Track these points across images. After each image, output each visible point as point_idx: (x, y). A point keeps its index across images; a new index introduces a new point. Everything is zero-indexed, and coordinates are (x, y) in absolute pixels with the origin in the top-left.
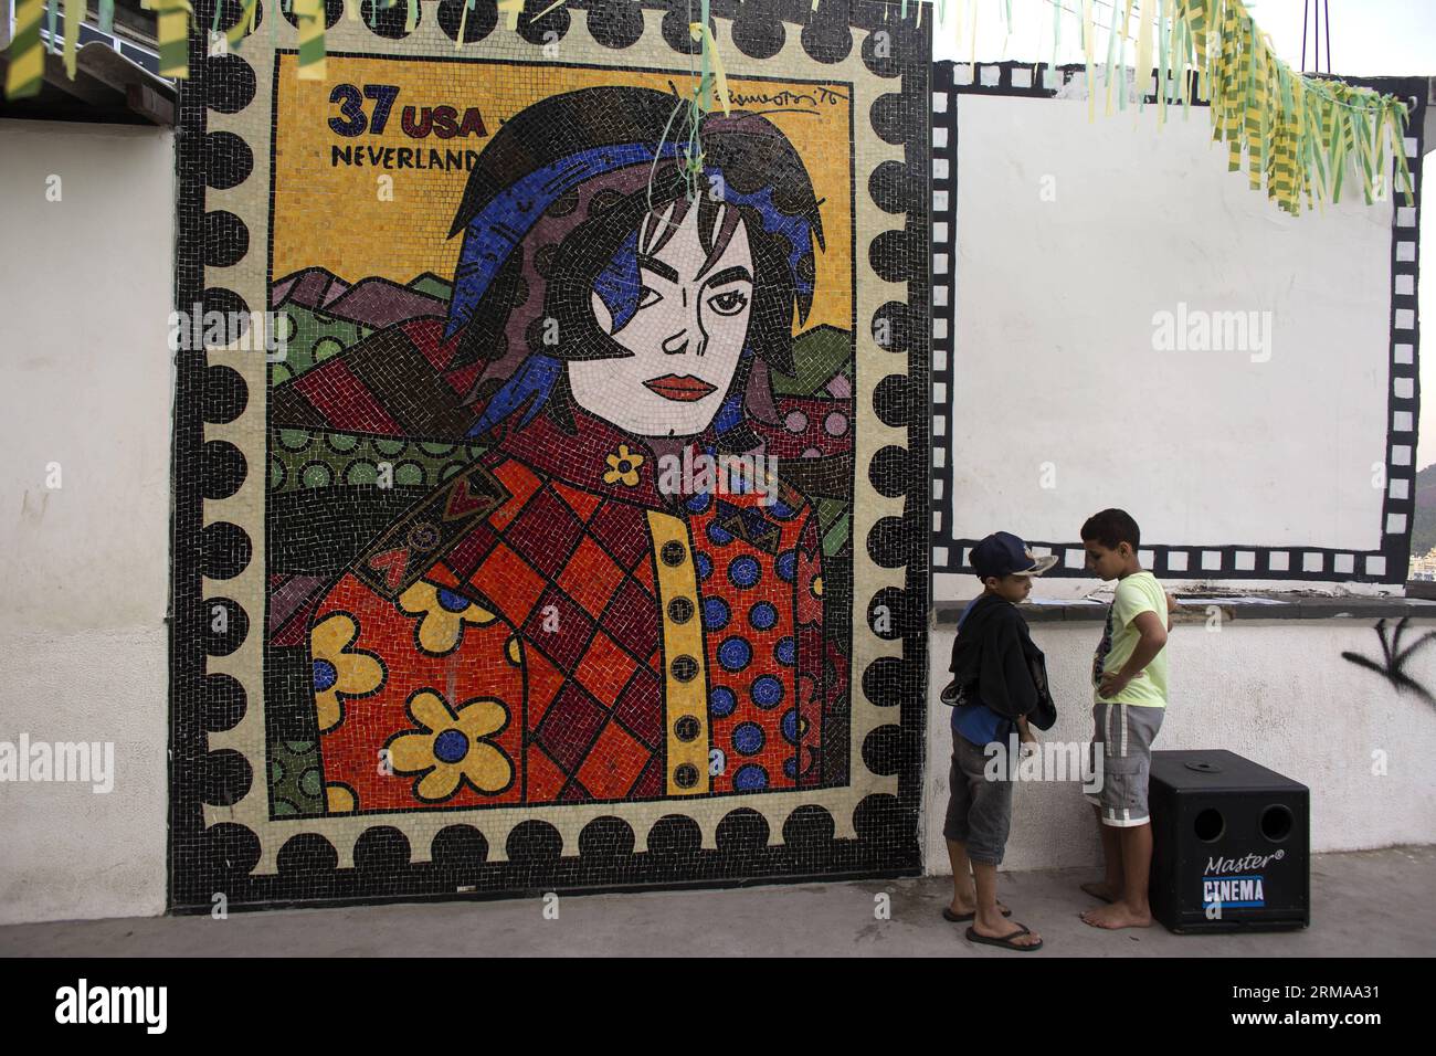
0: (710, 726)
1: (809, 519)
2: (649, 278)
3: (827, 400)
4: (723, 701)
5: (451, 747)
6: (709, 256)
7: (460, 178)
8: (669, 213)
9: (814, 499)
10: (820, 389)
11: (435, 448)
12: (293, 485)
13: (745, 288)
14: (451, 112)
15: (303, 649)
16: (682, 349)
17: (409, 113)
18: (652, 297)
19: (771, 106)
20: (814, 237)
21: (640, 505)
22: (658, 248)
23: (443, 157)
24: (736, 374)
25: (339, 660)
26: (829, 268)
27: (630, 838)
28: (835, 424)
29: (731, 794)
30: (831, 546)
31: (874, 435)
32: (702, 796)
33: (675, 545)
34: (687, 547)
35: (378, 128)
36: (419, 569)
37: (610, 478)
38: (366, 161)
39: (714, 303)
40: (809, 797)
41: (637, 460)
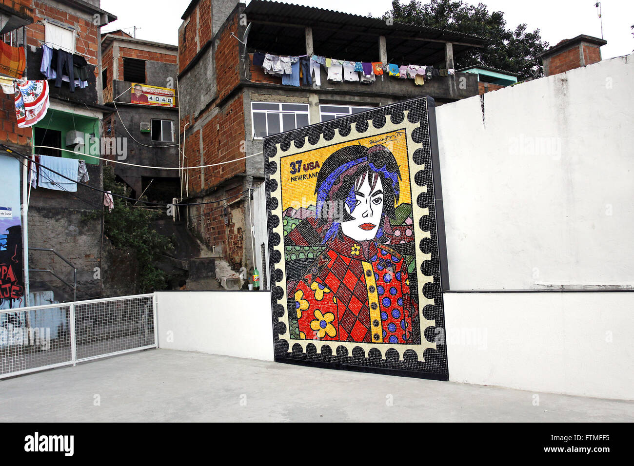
0: (382, 323)
1: (403, 262)
2: (358, 197)
3: (405, 225)
4: (385, 316)
5: (323, 325)
6: (372, 188)
7: (315, 179)
8: (361, 178)
9: (404, 256)
10: (403, 222)
11: (315, 248)
12: (290, 259)
13: (381, 196)
14: (312, 163)
15: (293, 299)
16: (367, 216)
17: (305, 165)
18: (359, 202)
19: (384, 141)
20: (399, 178)
21: (360, 260)
22: (359, 189)
23: (312, 175)
24: (381, 221)
25: (300, 301)
26: (403, 186)
27: (364, 354)
28: (408, 233)
29: (389, 343)
30: (410, 270)
31: (420, 235)
32: (380, 343)
33: (369, 271)
34: (372, 271)
35: (299, 171)
36: (315, 278)
37: (353, 253)
38: (297, 179)
39: (374, 201)
40: (410, 347)
41: (358, 248)
